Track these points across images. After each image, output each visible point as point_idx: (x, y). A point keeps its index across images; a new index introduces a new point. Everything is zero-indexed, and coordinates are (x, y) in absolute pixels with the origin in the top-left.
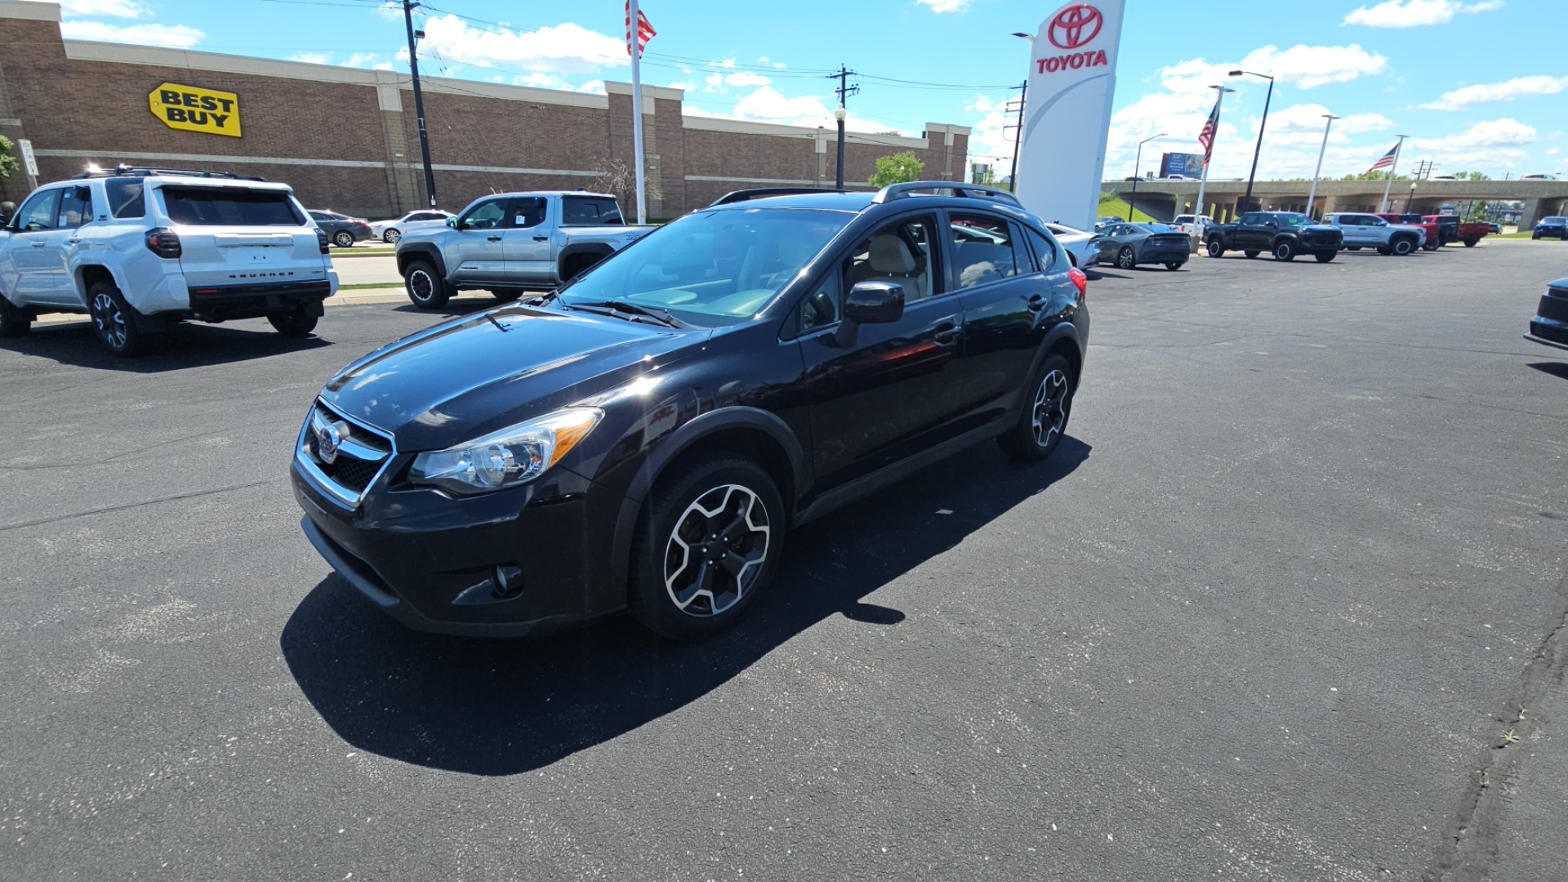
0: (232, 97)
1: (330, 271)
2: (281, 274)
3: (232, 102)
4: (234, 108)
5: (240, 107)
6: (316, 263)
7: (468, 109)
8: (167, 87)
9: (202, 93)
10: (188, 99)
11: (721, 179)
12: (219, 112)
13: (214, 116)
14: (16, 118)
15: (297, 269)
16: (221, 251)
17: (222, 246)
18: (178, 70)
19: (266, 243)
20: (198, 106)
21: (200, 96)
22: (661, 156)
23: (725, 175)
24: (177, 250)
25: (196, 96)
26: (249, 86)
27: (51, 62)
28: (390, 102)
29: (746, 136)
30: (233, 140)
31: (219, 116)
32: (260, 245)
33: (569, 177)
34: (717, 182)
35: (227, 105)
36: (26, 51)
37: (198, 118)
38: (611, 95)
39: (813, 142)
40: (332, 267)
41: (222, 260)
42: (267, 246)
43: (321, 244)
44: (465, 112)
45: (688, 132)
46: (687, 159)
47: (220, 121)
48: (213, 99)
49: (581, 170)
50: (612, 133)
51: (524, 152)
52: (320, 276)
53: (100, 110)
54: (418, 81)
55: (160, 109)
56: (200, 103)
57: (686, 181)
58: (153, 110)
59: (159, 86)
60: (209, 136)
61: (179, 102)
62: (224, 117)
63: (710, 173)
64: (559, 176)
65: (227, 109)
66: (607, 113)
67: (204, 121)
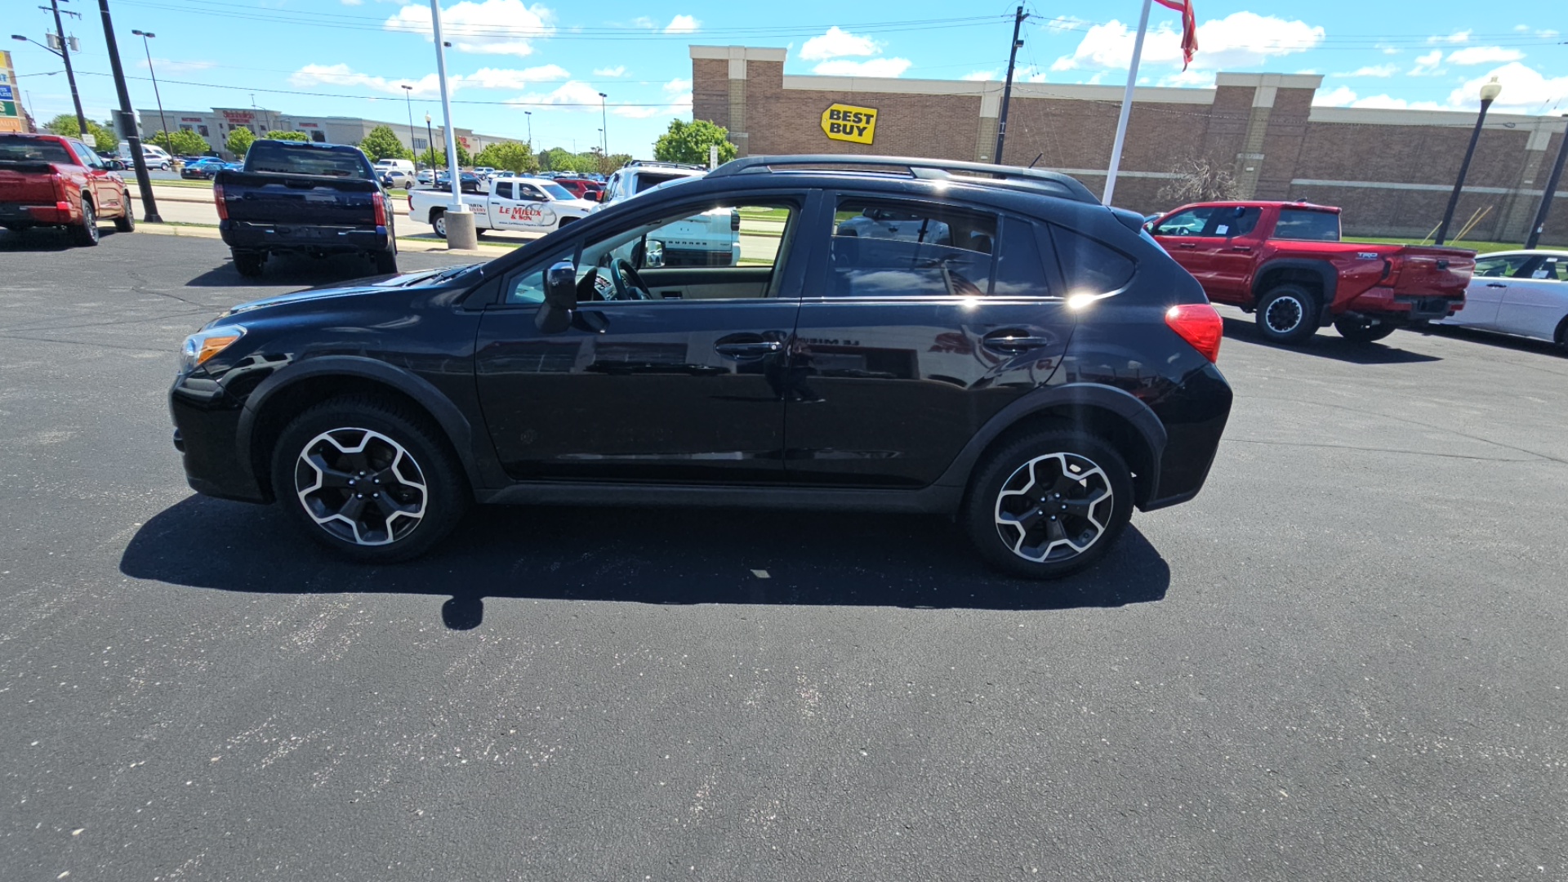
0: (873, 112)
1: (735, 244)
2: (697, 243)
3: (872, 116)
4: (873, 120)
5: (877, 120)
6: (725, 237)
7: (1057, 112)
8: (835, 107)
9: (854, 109)
10: (846, 115)
11: (1346, 183)
12: (862, 125)
13: (858, 127)
14: (746, 132)
18: (846, 93)
20: (849, 121)
21: (853, 113)
22: (1266, 155)
23: (1354, 178)
25: (851, 113)
26: (886, 102)
27: (774, 91)
28: (990, 109)
29: (1406, 129)
30: (865, 146)
31: (861, 128)
33: (1143, 179)
34: (1339, 188)
35: (869, 117)
36: (761, 84)
37: (848, 130)
38: (1220, 88)
39: (1525, 135)
40: (738, 242)
43: (732, 223)
44: (1054, 115)
45: (1313, 127)
46: (1301, 158)
47: (861, 132)
48: (861, 114)
49: (1160, 171)
50: (1209, 131)
51: (1102, 153)
52: (728, 248)
53: (793, 126)
54: (1010, 88)
55: (826, 124)
56: (852, 118)
57: (1292, 185)
58: (822, 125)
59: (830, 106)
60: (852, 144)
61: (838, 118)
62: (865, 128)
63: (1331, 177)
64: (1134, 178)
65: (868, 122)
66: (1209, 109)
67: (851, 133)
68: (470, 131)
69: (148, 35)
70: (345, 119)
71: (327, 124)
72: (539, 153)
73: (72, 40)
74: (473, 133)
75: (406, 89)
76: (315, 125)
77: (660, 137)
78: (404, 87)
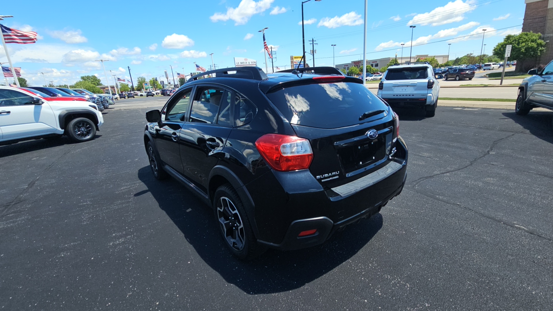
2: (409, 95)
15: (415, 94)
16: (393, 88)
17: (393, 86)
19: (407, 85)
24: (382, 87)
32: (406, 86)
41: (392, 90)
42: (407, 86)
68: (427, 55)
69: (335, 45)
70: (386, 58)
71: (380, 61)
72: (455, 59)
73: (315, 50)
74: (429, 56)
75: (402, 45)
76: (376, 62)
77: (498, 44)
78: (402, 44)
